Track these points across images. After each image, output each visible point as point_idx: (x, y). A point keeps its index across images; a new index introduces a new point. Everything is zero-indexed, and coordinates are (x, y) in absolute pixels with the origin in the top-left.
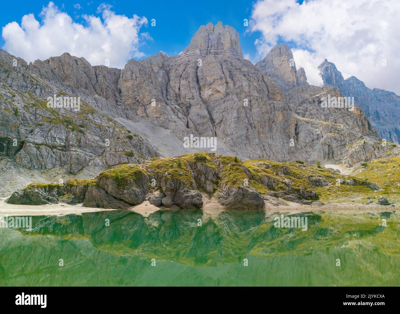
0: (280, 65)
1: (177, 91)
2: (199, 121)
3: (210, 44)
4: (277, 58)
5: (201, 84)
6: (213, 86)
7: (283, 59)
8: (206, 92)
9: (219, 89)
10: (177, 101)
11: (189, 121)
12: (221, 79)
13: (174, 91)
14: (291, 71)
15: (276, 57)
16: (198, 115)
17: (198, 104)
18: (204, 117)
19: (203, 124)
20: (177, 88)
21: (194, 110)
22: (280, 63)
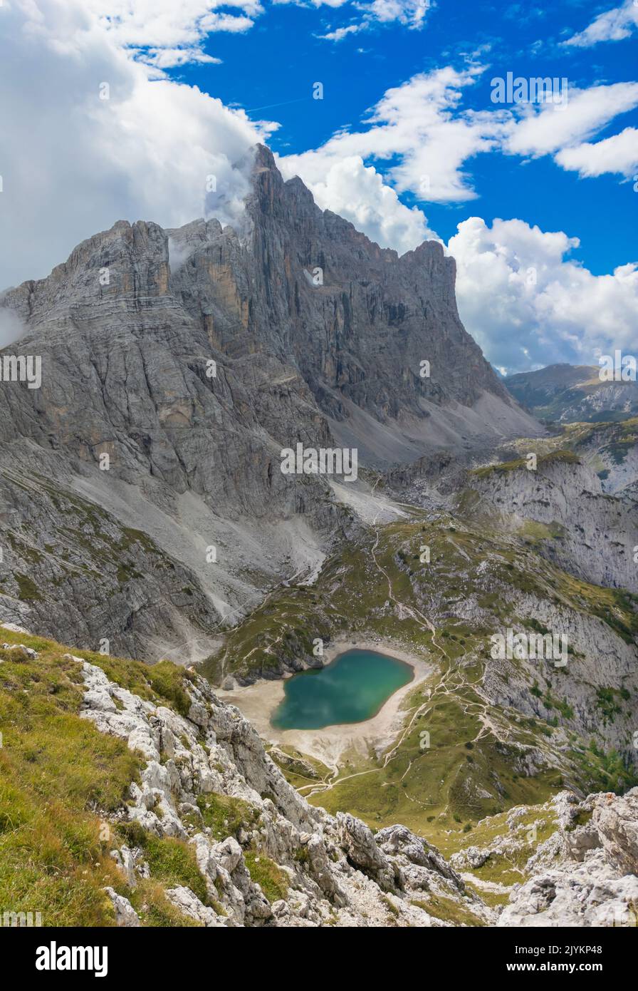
0: (220, 280)
1: (126, 412)
2: (167, 467)
3: (137, 283)
4: (216, 266)
5: (158, 401)
6: (174, 406)
7: (224, 270)
8: (163, 411)
9: (181, 411)
10: (126, 428)
11: (153, 466)
12: (186, 398)
13: (121, 412)
14: (236, 294)
15: (213, 263)
16: (165, 457)
17: (163, 441)
18: (172, 461)
19: (172, 471)
20: (125, 407)
21: (156, 449)
22: (219, 276)
